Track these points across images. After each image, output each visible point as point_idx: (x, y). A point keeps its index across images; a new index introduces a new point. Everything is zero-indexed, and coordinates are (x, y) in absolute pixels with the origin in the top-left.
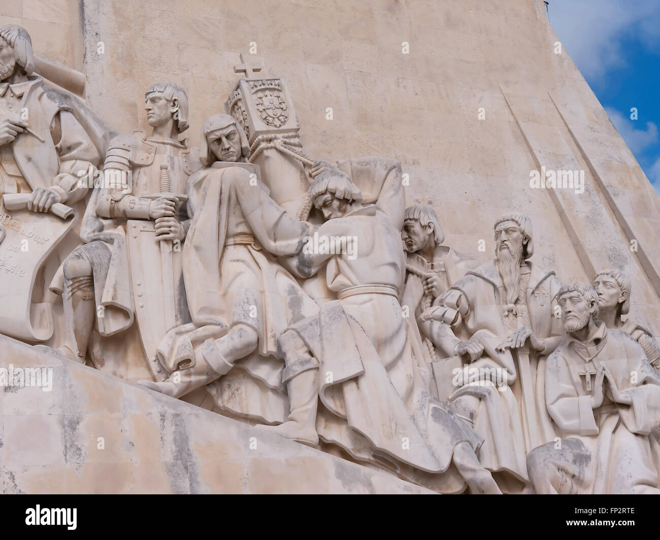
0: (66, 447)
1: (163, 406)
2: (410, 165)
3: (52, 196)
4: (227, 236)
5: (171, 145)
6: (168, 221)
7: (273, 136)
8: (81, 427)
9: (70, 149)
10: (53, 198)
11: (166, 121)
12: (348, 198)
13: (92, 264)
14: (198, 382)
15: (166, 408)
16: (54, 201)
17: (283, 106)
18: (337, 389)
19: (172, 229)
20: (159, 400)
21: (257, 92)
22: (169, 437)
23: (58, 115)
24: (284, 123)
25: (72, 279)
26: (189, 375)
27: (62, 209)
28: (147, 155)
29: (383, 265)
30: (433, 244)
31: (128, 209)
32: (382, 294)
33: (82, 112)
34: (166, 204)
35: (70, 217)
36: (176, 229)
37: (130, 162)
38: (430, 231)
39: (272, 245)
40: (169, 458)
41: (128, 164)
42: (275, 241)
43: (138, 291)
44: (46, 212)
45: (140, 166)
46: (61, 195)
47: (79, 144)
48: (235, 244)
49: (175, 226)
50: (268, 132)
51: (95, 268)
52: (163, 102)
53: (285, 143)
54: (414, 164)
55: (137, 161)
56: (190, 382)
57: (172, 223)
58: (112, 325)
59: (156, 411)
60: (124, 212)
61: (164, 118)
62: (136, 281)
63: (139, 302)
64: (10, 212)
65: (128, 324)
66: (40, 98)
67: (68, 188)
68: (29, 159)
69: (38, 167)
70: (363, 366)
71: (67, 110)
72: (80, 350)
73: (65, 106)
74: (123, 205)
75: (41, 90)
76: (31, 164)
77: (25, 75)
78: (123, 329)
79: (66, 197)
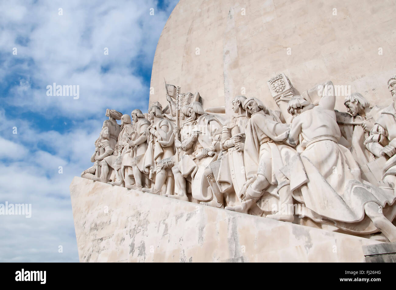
0: (199, 238)
1: (230, 216)
2: (360, 78)
3: (206, 150)
4: (259, 142)
5: (241, 116)
6: (237, 144)
7: (279, 96)
8: (204, 229)
10: (207, 151)
11: (238, 109)
12: (299, 106)
13: (211, 169)
14: (249, 202)
15: (231, 216)
16: (208, 152)
17: (283, 83)
18: (298, 191)
19: (239, 146)
20: (229, 214)
21: (272, 83)
22: (230, 228)
23: (209, 123)
24: (284, 89)
25: (208, 176)
26: (245, 200)
27: (210, 153)
28: (233, 124)
29: (318, 128)
30: (362, 108)
31: (227, 145)
32: (320, 141)
33: (218, 118)
34: (235, 138)
35: (213, 155)
36: (241, 146)
37: (228, 129)
38: (357, 103)
39: (275, 138)
40: (229, 236)
41: (227, 129)
42: (277, 136)
43: (232, 173)
44: (207, 156)
45: (232, 128)
46: (212, 148)
48: (263, 143)
49: (240, 145)
50: (278, 95)
51: (213, 170)
52: (235, 103)
53: (285, 96)
54: (362, 77)
55: (230, 127)
56: (246, 203)
57: (238, 144)
58: (224, 188)
59: (227, 218)
60: (226, 146)
61: (237, 108)
62: (231, 170)
63: (232, 177)
64: (200, 160)
65: (230, 186)
66: (204, 120)
67: (214, 145)
68: (203, 141)
69: (205, 142)
70: (307, 177)
71: (212, 120)
72: (218, 200)
73: (210, 119)
74: (225, 145)
75: (204, 117)
76: (203, 142)
77: (200, 115)
78: (228, 189)
79: (214, 149)
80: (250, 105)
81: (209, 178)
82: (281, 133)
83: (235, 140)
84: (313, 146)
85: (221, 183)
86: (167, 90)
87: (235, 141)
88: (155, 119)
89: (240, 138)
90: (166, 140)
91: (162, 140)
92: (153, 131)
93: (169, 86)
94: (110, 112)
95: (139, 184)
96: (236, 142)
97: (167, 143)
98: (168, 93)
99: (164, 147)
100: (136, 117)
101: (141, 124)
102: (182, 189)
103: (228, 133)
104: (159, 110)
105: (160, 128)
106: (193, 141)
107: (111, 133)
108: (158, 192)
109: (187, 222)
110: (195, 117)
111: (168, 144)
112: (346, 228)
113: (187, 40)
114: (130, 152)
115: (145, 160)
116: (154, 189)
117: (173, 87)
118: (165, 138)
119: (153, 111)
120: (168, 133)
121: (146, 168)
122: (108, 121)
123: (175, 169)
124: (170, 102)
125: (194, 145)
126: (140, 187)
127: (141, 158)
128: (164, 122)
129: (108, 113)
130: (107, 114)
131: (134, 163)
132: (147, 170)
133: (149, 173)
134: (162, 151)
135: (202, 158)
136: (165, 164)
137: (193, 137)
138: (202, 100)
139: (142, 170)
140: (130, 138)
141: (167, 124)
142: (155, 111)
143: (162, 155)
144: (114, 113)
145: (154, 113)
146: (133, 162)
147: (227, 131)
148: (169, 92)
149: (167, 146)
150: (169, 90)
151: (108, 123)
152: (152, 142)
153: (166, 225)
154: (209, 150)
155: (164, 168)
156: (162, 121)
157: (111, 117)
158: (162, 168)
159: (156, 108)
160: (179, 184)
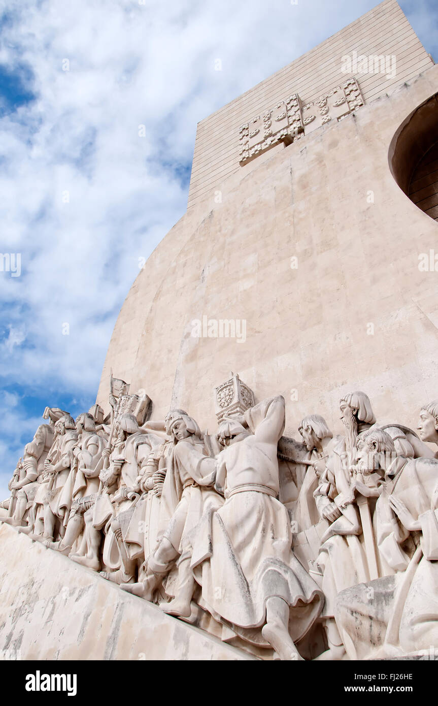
2: (339, 386)
4: (181, 484)
6: (156, 486)
7: (222, 413)
8: (89, 618)
9: (141, 462)
10: (127, 490)
12: (228, 436)
13: (119, 522)
15: (121, 600)
16: (128, 492)
17: (231, 393)
19: (158, 489)
21: (219, 392)
22: (115, 619)
24: (230, 402)
25: (114, 532)
26: (147, 576)
27: (129, 495)
28: (161, 452)
29: (242, 472)
31: (147, 485)
32: (241, 492)
34: (155, 476)
35: (134, 498)
37: (154, 459)
39: (200, 481)
40: (110, 634)
41: (153, 461)
42: (202, 477)
43: (146, 529)
44: (127, 499)
45: (159, 459)
47: (144, 458)
48: (186, 487)
49: (159, 487)
50: (222, 412)
51: (121, 523)
55: (157, 458)
56: (147, 580)
57: (158, 486)
59: (117, 603)
60: (147, 487)
63: (145, 536)
64: (120, 503)
65: (140, 550)
66: (133, 443)
67: (137, 483)
68: (127, 474)
69: (129, 477)
70: (211, 549)
71: (142, 444)
72: (126, 571)
73: (140, 442)
74: (145, 485)
75: (134, 438)
76: (128, 477)
77: (130, 434)
78: (137, 554)
79: (137, 488)
80: (176, 428)
81: (117, 535)
82: (207, 474)
83: (155, 479)
84: (232, 499)
85: (130, 544)
86: (112, 388)
87: (154, 481)
88: (84, 433)
89: (161, 477)
90: (91, 468)
91: (85, 468)
92: (77, 452)
93: (116, 380)
94: (49, 412)
95: (48, 533)
96: (156, 483)
97: (91, 473)
98: (112, 392)
99: (87, 478)
100: (63, 427)
101: (67, 440)
102: (93, 547)
103: (153, 466)
104: (90, 419)
105: (87, 448)
106: (116, 473)
107: (46, 445)
108: (67, 549)
109: (76, 602)
110: (124, 436)
111: (93, 474)
112: (244, 635)
113: (151, 310)
114: (48, 481)
115: (61, 496)
116: (61, 544)
117: (121, 382)
118: (89, 464)
119: (82, 421)
120: (94, 457)
121: (61, 508)
122: (45, 427)
123: (88, 515)
124: (113, 407)
125: (118, 480)
126: (49, 538)
127: (57, 493)
128: (93, 439)
129: (46, 414)
130: (45, 416)
131: (47, 500)
132: (61, 513)
133: (64, 517)
134: (84, 484)
135: (123, 501)
136: (81, 506)
137: (115, 468)
138: (153, 405)
139: (55, 511)
140: (50, 461)
141: (97, 443)
142: (84, 421)
143: (83, 490)
144: (57, 413)
145: (82, 424)
146: (45, 499)
147: (153, 464)
148: (114, 391)
149: (92, 476)
150: (114, 387)
151: (44, 430)
152: (75, 468)
153: (54, 605)
154: (129, 490)
155: (80, 511)
156: (91, 437)
157: (51, 420)
158: (77, 512)
159: (86, 416)
160: (90, 539)
